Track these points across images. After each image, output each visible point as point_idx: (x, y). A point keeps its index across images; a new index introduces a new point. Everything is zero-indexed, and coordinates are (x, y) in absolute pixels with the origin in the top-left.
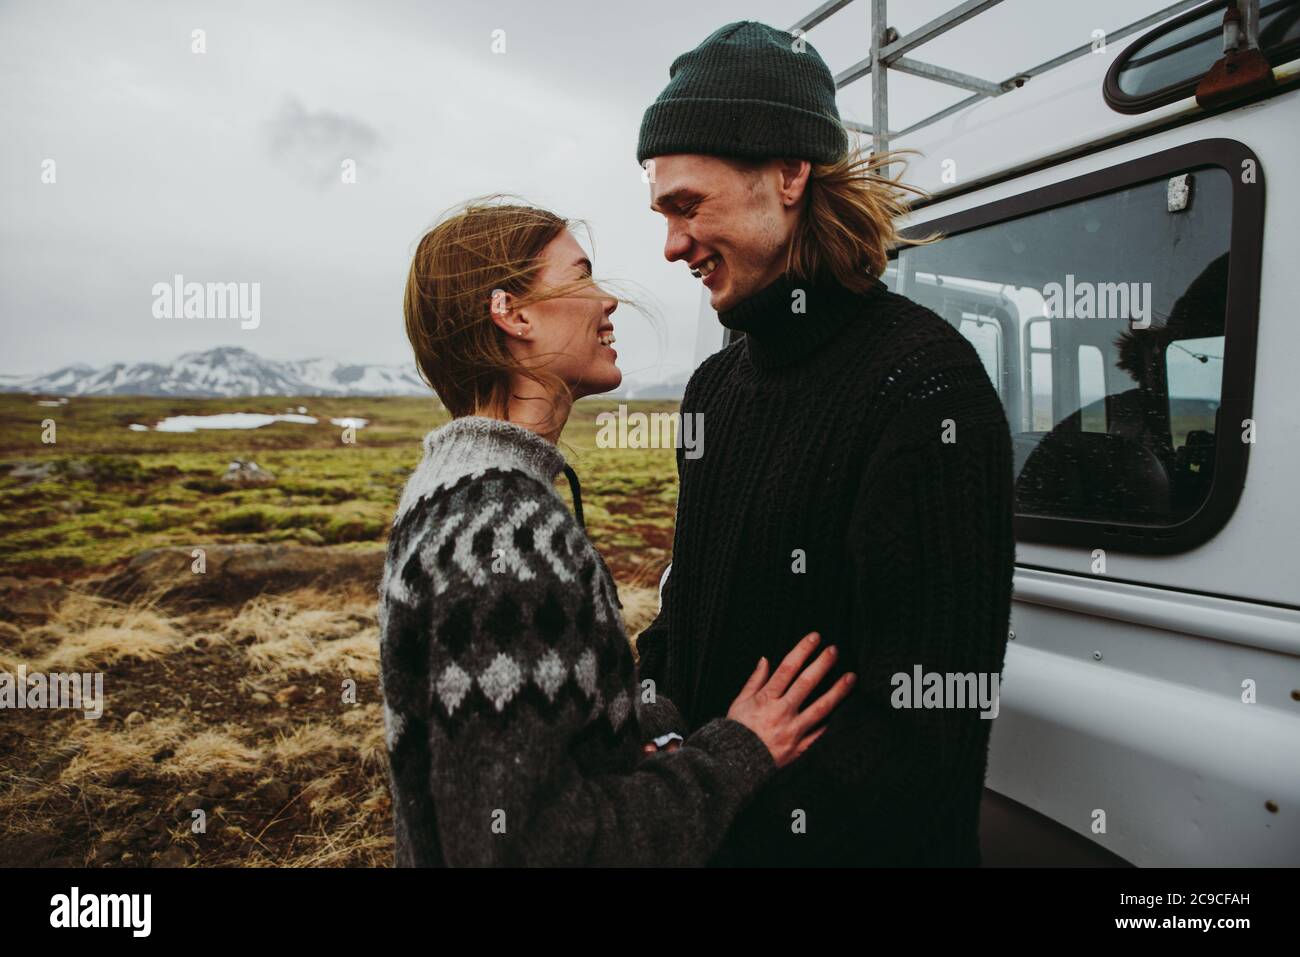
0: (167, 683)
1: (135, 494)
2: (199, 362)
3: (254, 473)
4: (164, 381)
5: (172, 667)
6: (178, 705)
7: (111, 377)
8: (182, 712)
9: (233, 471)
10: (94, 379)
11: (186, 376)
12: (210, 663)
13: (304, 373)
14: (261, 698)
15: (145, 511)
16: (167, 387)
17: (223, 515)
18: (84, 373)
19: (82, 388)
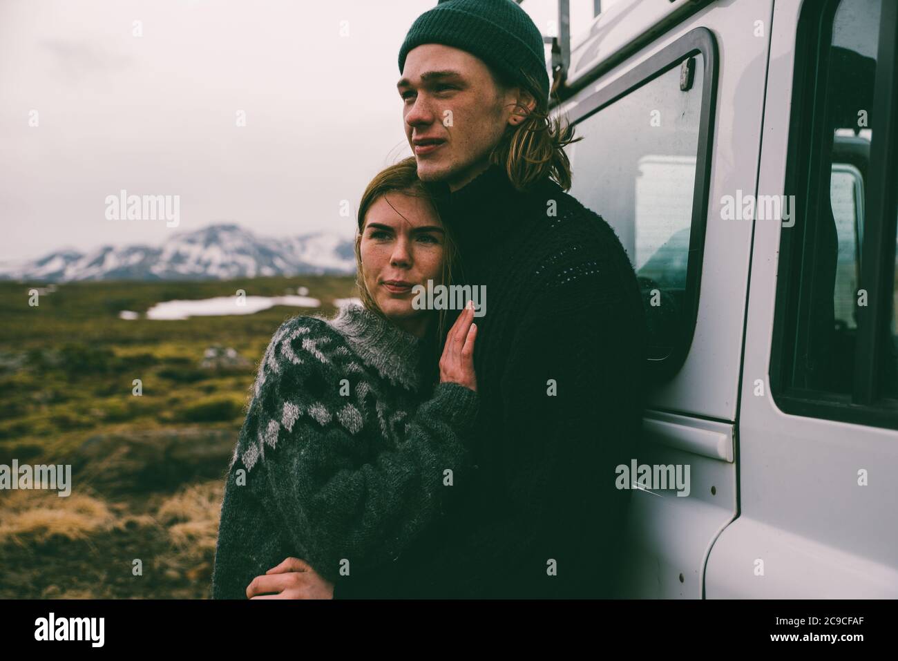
0: (89, 560)
1: (107, 384)
2: (191, 241)
3: (231, 360)
4: (155, 264)
5: (96, 545)
6: (94, 579)
7: (100, 261)
8: (96, 586)
9: (210, 359)
10: (82, 264)
11: (178, 258)
12: (133, 542)
13: (304, 249)
14: (172, 574)
15: (114, 401)
16: (158, 269)
17: (191, 405)
18: (72, 258)
19: (71, 273)
